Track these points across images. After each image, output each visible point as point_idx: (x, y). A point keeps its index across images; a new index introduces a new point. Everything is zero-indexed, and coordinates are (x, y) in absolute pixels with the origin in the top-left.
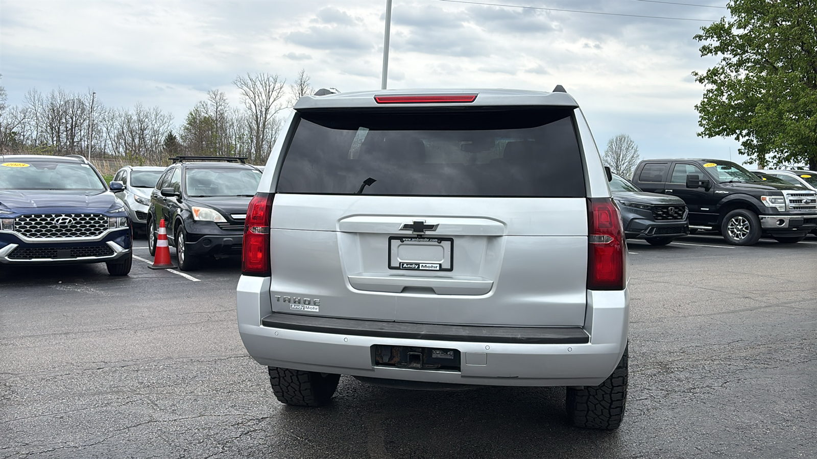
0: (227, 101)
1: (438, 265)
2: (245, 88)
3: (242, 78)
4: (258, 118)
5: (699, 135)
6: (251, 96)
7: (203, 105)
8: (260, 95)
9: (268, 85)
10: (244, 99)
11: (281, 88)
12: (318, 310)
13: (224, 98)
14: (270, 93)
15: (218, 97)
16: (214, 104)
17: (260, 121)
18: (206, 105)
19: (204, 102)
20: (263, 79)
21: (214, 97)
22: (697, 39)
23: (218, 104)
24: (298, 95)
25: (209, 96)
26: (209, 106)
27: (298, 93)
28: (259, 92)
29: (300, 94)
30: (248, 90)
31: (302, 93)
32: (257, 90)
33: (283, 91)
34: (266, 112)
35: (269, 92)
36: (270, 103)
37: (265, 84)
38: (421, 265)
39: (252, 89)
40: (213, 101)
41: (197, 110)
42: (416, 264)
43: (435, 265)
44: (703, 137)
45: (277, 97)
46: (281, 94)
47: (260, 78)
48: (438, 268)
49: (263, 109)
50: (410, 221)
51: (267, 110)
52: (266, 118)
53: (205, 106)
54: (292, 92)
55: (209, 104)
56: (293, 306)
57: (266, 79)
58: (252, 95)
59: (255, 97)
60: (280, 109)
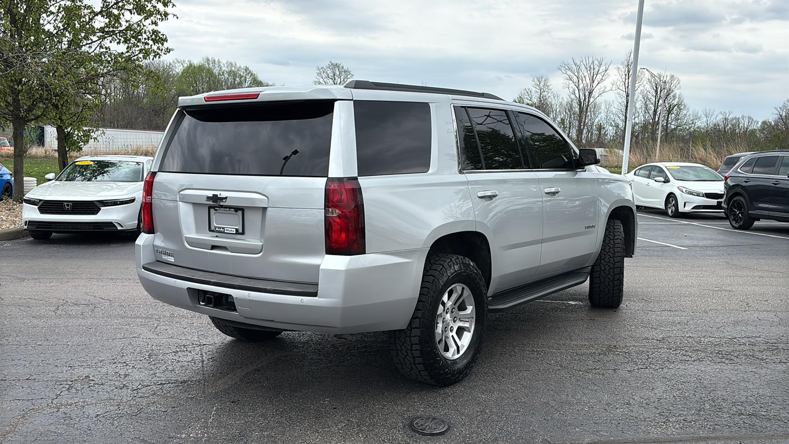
0: (550, 87)
1: (235, 230)
2: (569, 73)
3: (566, 63)
4: (581, 102)
6: (575, 81)
7: (528, 93)
8: (584, 79)
9: (592, 68)
10: (568, 84)
11: (606, 71)
12: (173, 261)
13: (548, 84)
14: (595, 77)
15: (542, 84)
16: (538, 90)
17: (584, 105)
18: (531, 92)
19: (529, 89)
20: (587, 63)
21: (539, 84)
23: (542, 91)
24: (624, 76)
25: (534, 83)
26: (533, 93)
27: (624, 74)
28: (583, 76)
29: (626, 75)
30: (572, 74)
31: (629, 74)
32: (581, 73)
33: (608, 74)
34: (589, 96)
35: (593, 75)
36: (594, 87)
37: (589, 69)
38: (225, 229)
39: (576, 74)
40: (537, 87)
41: (520, 97)
42: (223, 228)
43: (233, 230)
45: (601, 80)
46: (606, 76)
47: (584, 62)
48: (235, 232)
49: (587, 94)
50: (210, 194)
51: (590, 93)
52: (589, 102)
53: (529, 93)
54: (618, 74)
55: (533, 91)
56: (163, 257)
57: (590, 63)
58: (575, 79)
59: (579, 81)
60: (604, 92)
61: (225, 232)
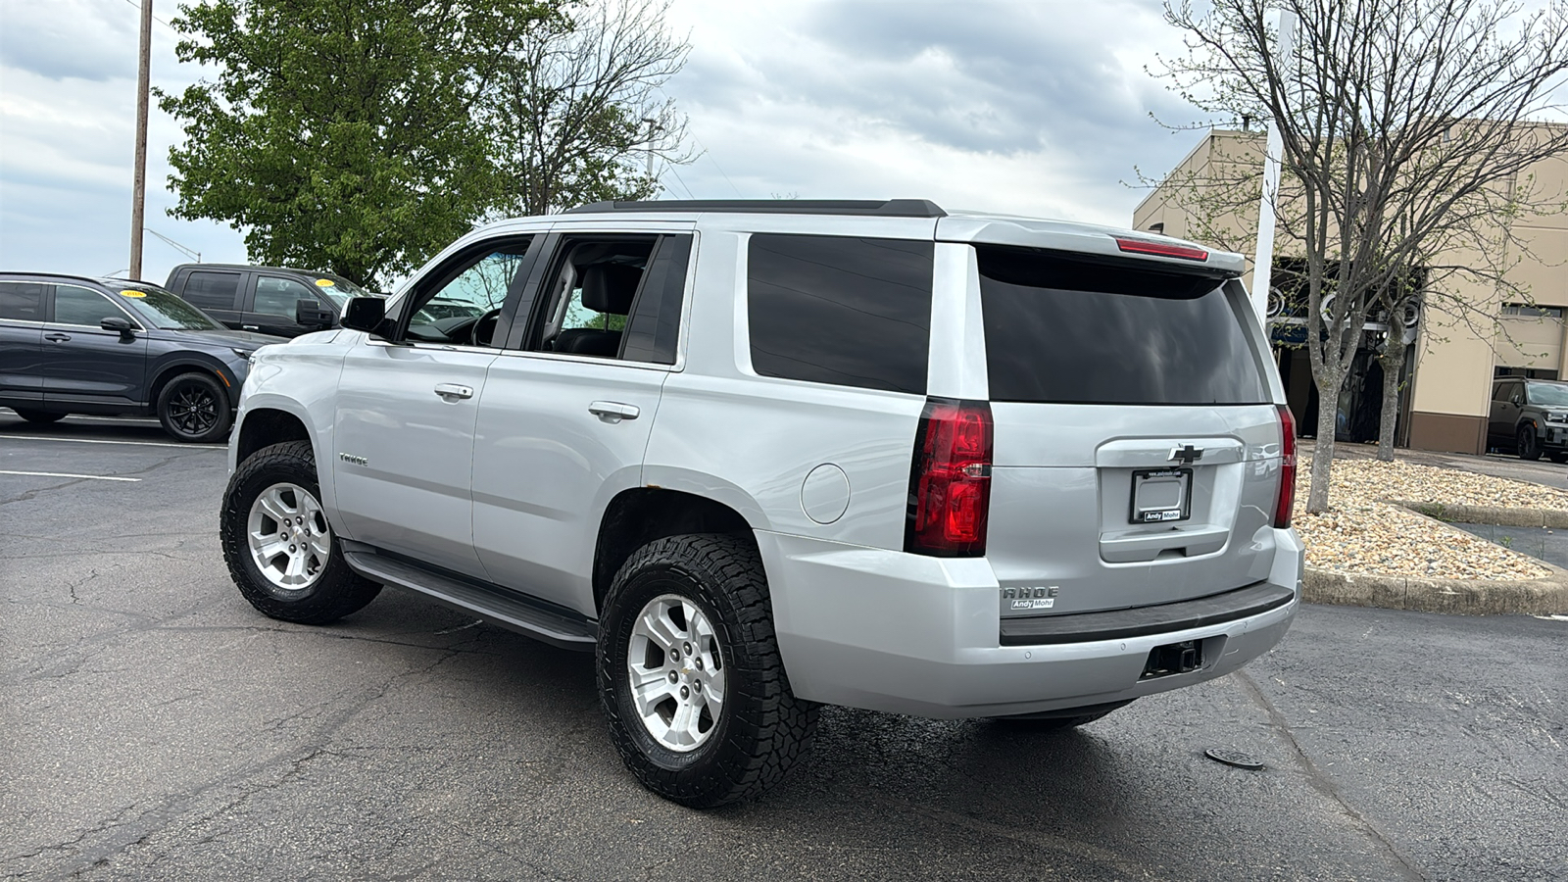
1: (1179, 512)
5: (170, 213)
22: (177, 26)
38: (1163, 513)
42: (1160, 513)
43: (1175, 512)
44: (177, 217)
48: (1179, 517)
56: (1016, 604)
61: (1164, 519)
